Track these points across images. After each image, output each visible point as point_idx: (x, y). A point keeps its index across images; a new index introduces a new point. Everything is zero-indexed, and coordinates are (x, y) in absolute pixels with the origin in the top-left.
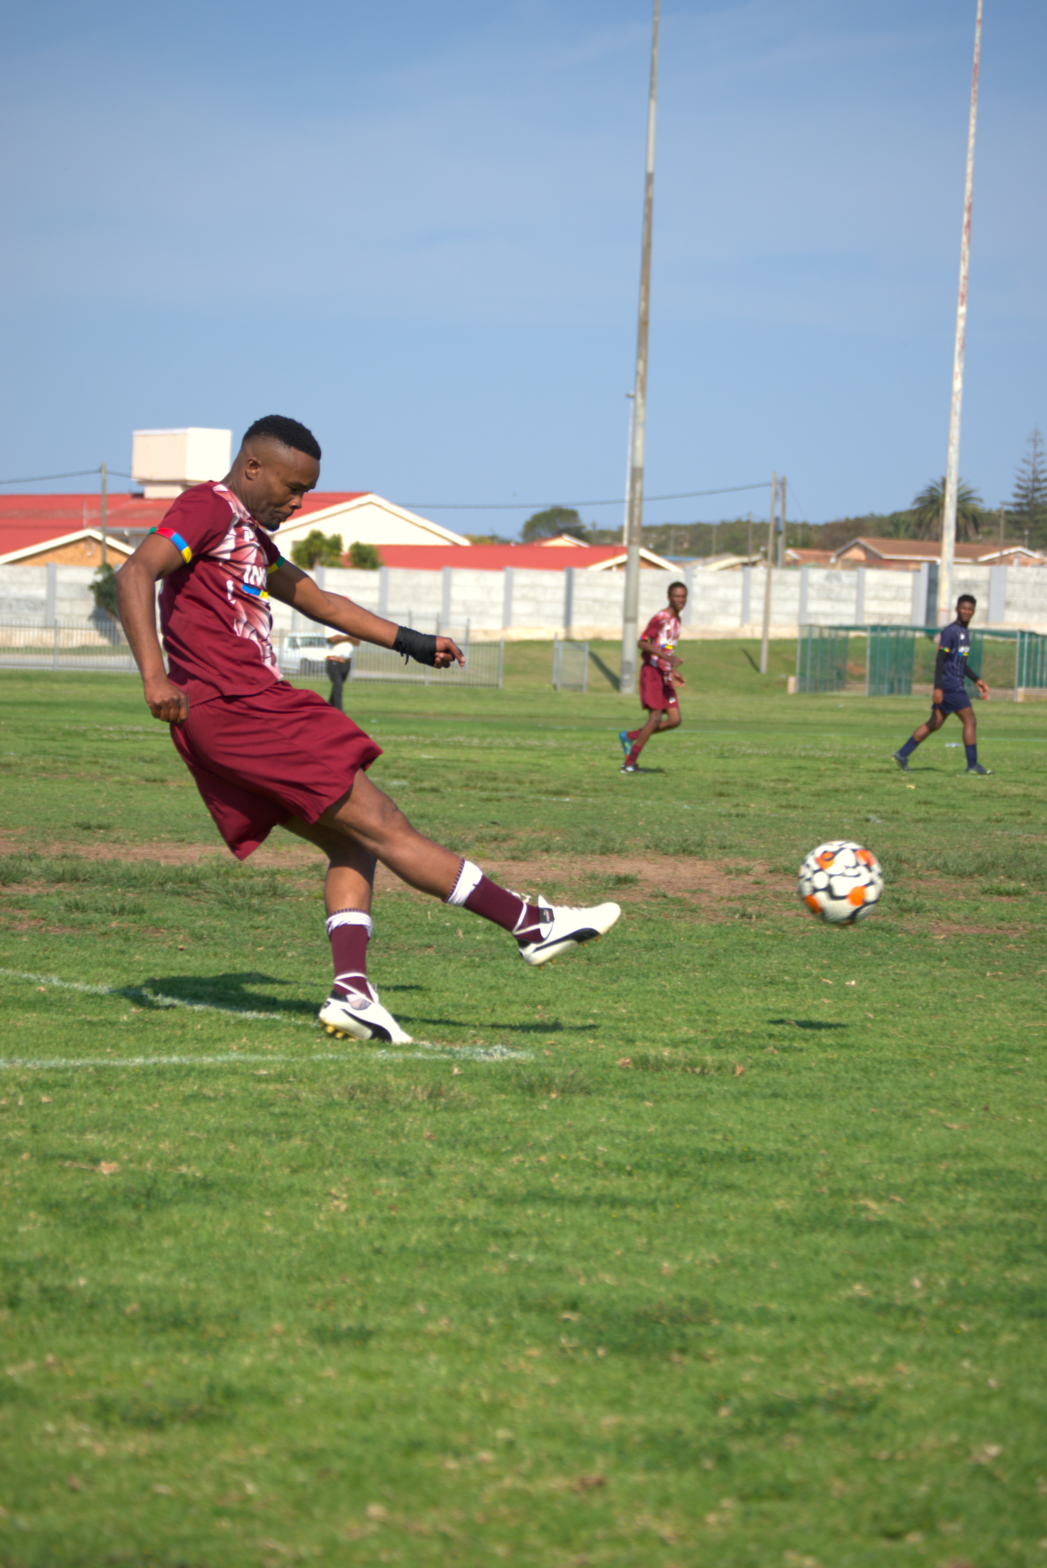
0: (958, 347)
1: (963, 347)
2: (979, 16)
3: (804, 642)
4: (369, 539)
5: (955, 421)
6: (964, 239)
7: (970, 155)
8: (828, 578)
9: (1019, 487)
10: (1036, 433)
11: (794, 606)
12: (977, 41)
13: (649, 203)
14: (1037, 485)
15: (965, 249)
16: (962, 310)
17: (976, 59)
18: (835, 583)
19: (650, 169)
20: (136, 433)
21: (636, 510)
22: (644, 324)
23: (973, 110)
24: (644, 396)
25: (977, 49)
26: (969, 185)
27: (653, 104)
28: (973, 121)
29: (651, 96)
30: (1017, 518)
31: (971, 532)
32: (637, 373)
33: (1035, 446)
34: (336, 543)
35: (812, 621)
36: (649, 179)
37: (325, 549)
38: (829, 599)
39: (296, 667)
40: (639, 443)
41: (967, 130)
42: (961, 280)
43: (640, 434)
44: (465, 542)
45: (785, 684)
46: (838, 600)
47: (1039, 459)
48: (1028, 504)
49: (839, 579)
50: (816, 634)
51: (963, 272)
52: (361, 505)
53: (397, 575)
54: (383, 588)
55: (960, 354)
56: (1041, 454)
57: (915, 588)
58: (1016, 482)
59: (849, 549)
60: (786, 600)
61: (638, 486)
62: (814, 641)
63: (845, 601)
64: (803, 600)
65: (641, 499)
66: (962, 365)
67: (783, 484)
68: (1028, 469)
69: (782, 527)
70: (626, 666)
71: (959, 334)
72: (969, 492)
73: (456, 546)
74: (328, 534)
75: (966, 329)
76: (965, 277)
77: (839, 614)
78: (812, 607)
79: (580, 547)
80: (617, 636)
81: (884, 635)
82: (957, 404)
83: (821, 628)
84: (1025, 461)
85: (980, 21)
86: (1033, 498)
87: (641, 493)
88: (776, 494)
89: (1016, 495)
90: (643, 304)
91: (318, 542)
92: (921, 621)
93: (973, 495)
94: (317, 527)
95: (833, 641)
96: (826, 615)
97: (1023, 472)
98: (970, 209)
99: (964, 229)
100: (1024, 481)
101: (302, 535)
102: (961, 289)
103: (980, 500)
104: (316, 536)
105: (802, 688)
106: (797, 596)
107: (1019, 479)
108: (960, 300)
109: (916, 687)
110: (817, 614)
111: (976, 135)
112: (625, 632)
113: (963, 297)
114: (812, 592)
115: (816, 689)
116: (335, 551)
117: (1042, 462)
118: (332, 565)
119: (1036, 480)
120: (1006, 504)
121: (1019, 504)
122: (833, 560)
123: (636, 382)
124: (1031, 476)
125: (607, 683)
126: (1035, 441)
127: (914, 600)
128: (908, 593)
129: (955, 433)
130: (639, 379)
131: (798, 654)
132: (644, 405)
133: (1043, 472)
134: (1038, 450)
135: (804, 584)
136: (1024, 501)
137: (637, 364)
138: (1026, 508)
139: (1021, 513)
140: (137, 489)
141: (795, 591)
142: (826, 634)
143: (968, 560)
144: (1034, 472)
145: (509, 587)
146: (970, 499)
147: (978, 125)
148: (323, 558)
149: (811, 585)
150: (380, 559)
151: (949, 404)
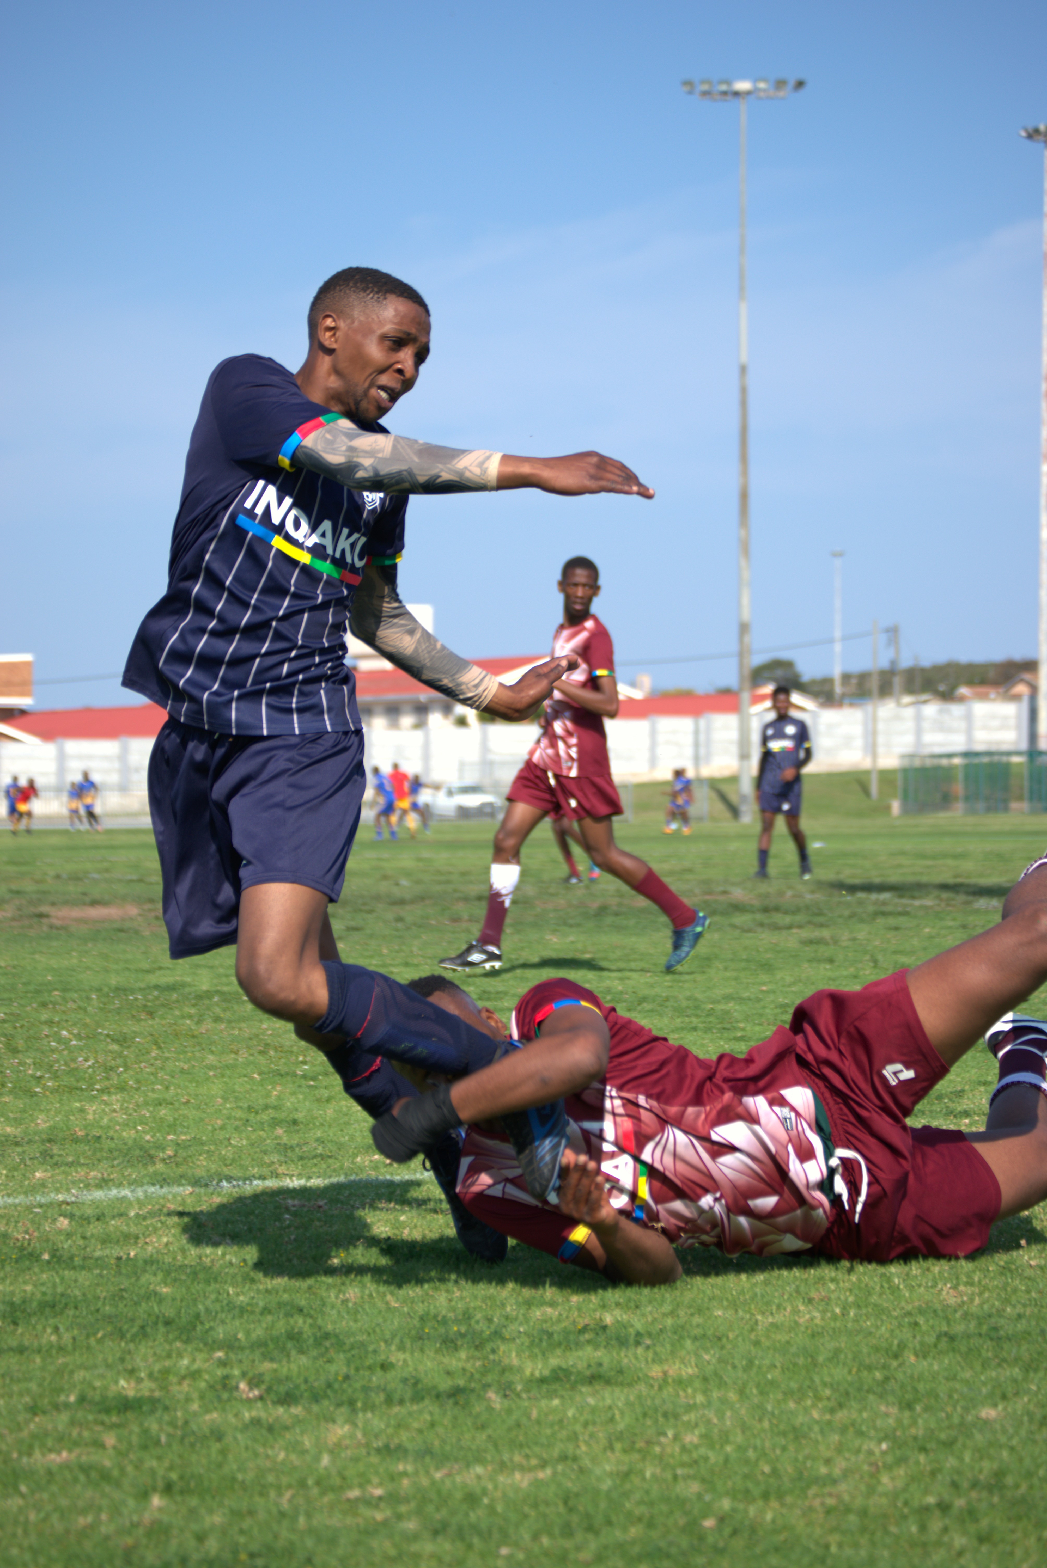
3: (907, 770)
8: (940, 712)
11: (908, 738)
12: (1045, 231)
13: (744, 391)
17: (1045, 248)
18: (946, 716)
19: (744, 361)
21: (745, 661)
22: (744, 496)
24: (747, 561)
25: (1045, 238)
27: (741, 304)
29: (741, 298)
32: (740, 540)
36: (743, 370)
38: (942, 730)
39: (452, 813)
40: (745, 601)
42: (1043, 442)
43: (746, 593)
45: (888, 808)
46: (949, 731)
49: (949, 713)
50: (917, 763)
51: (1044, 435)
57: (1018, 717)
59: (1014, 684)
60: (903, 733)
61: (746, 640)
62: (916, 769)
63: (954, 731)
64: (919, 733)
70: (743, 798)
77: (951, 744)
78: (927, 738)
81: (976, 761)
83: (923, 758)
92: (1024, 745)
95: (934, 769)
96: (940, 745)
102: (1043, 450)
105: (906, 810)
106: (911, 730)
108: (1042, 459)
109: (1014, 805)
110: (929, 744)
112: (740, 769)
113: (1045, 457)
114: (926, 725)
115: (918, 810)
123: (739, 548)
125: (727, 814)
127: (1018, 727)
128: (1012, 722)
130: (742, 545)
131: (901, 781)
132: (750, 568)
135: (919, 718)
142: (928, 762)
145: (653, 733)
149: (925, 719)
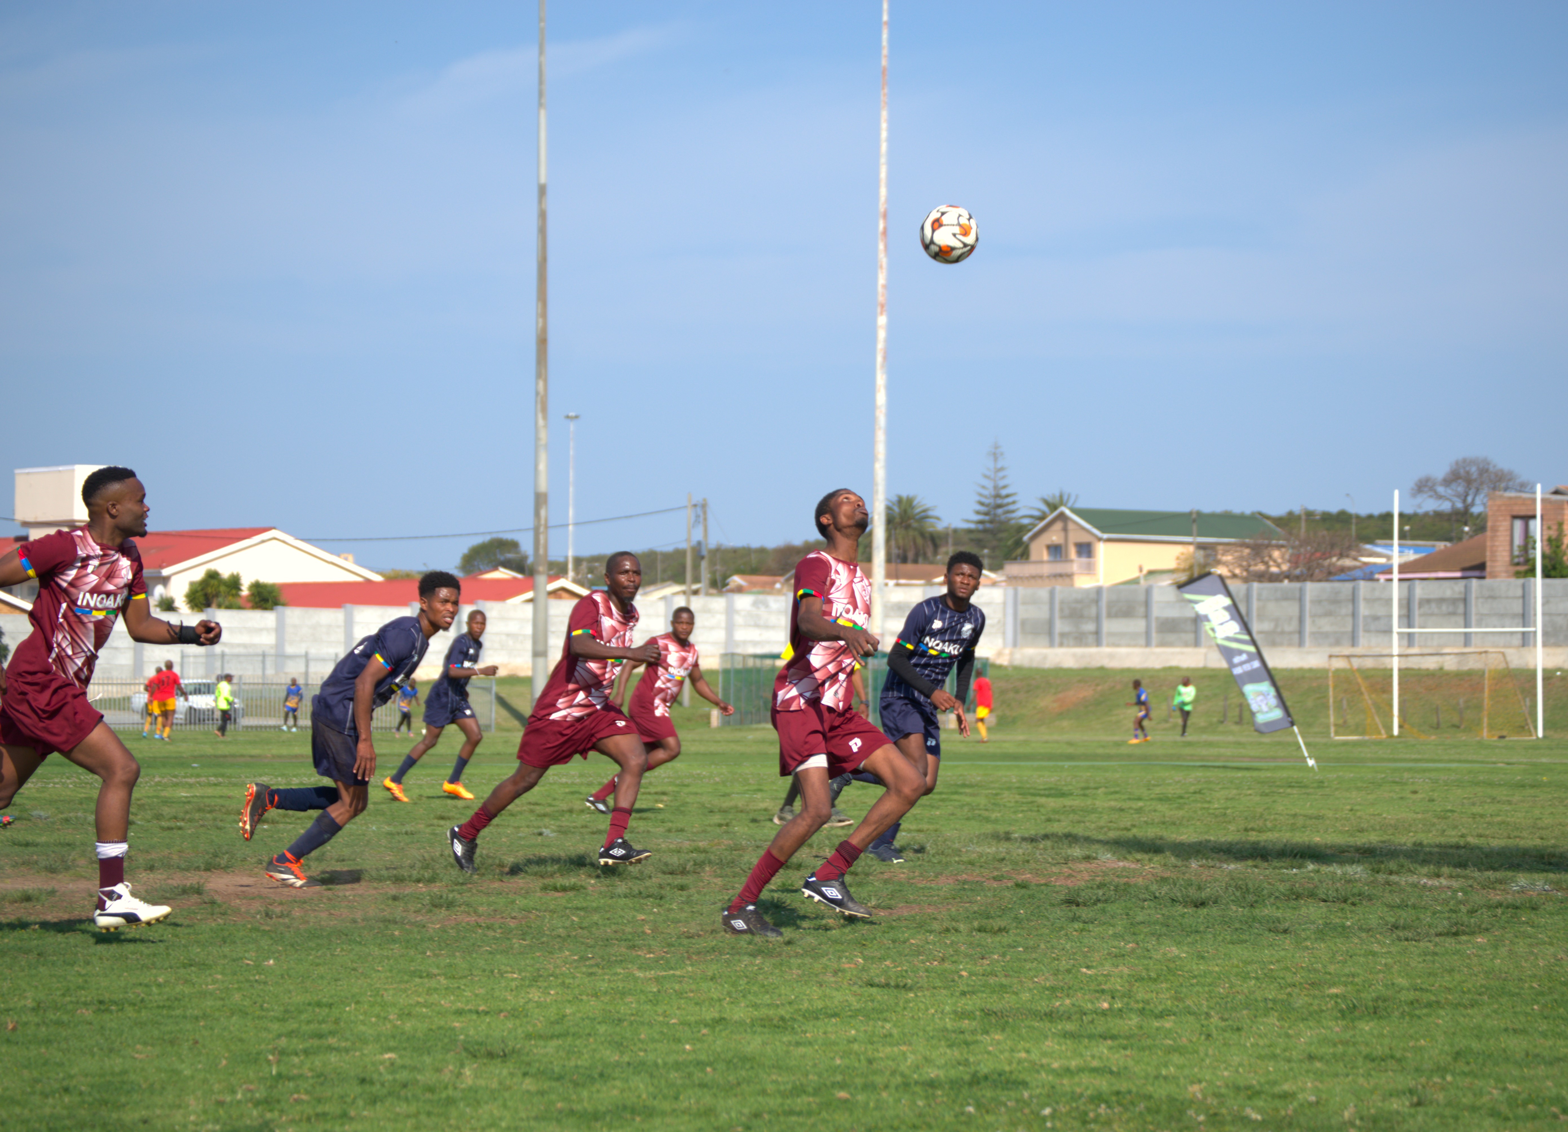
0: (879, 359)
1: (885, 358)
2: (885, 18)
3: (726, 672)
4: (269, 578)
5: (881, 436)
6: (881, 246)
7: (883, 160)
8: (755, 604)
9: (982, 504)
10: (996, 447)
11: (720, 635)
12: (885, 43)
13: (543, 215)
14: (999, 501)
15: (883, 259)
16: (882, 320)
17: (884, 62)
18: (762, 609)
19: (543, 180)
20: (17, 471)
21: (542, 538)
22: (542, 342)
23: (884, 114)
24: (545, 417)
25: (885, 52)
26: (883, 191)
27: (543, 113)
28: (884, 125)
29: (540, 105)
30: (981, 536)
31: (930, 551)
32: (537, 393)
33: (996, 459)
34: (234, 583)
35: (739, 650)
36: (542, 191)
37: (222, 589)
38: (757, 626)
40: (542, 467)
41: (878, 134)
42: (880, 289)
43: (543, 457)
44: (378, 578)
45: (708, 717)
46: (767, 627)
47: (1001, 474)
48: (991, 522)
49: (767, 606)
50: (739, 665)
51: (882, 280)
52: (263, 542)
53: (294, 615)
54: (280, 629)
55: (882, 366)
56: (1001, 469)
58: (978, 498)
60: (712, 628)
61: (543, 513)
62: (738, 672)
63: (773, 627)
64: (730, 628)
65: (547, 527)
66: (884, 376)
67: (704, 506)
68: (990, 484)
69: (704, 552)
71: (880, 345)
72: (925, 511)
73: (368, 582)
74: (225, 573)
75: (888, 340)
76: (884, 286)
77: (768, 642)
78: (740, 635)
79: (515, 579)
80: (529, 673)
82: (881, 419)
83: (745, 657)
84: (986, 477)
85: (886, 23)
86: (995, 515)
87: (546, 520)
88: (698, 516)
89: (978, 513)
90: (540, 320)
91: (214, 582)
93: (931, 513)
94: (213, 566)
95: (758, 671)
96: (755, 643)
97: (984, 487)
98: (885, 216)
99: (880, 236)
100: (985, 497)
101: (198, 575)
102: (881, 299)
103: (938, 518)
104: (213, 576)
106: (723, 625)
107: (981, 495)
108: (879, 310)
110: (745, 643)
111: (889, 140)
112: (534, 668)
113: (882, 306)
114: (739, 620)
115: (741, 722)
116: (234, 592)
117: (1003, 477)
118: (229, 607)
119: (997, 496)
120: (968, 521)
121: (981, 522)
122: (778, 586)
123: (536, 402)
124: (993, 492)
125: (515, 723)
126: (995, 455)
129: (881, 449)
130: (539, 399)
131: (720, 685)
132: (546, 426)
133: (1004, 487)
134: (999, 465)
135: (730, 612)
136: (987, 518)
137: (537, 384)
138: (988, 526)
139: (985, 531)
140: (22, 532)
141: (721, 618)
142: (750, 663)
143: (921, 582)
144: (996, 487)
146: (927, 517)
147: (890, 130)
148: (220, 599)
149: (738, 612)
150: (283, 599)
151: (873, 420)
